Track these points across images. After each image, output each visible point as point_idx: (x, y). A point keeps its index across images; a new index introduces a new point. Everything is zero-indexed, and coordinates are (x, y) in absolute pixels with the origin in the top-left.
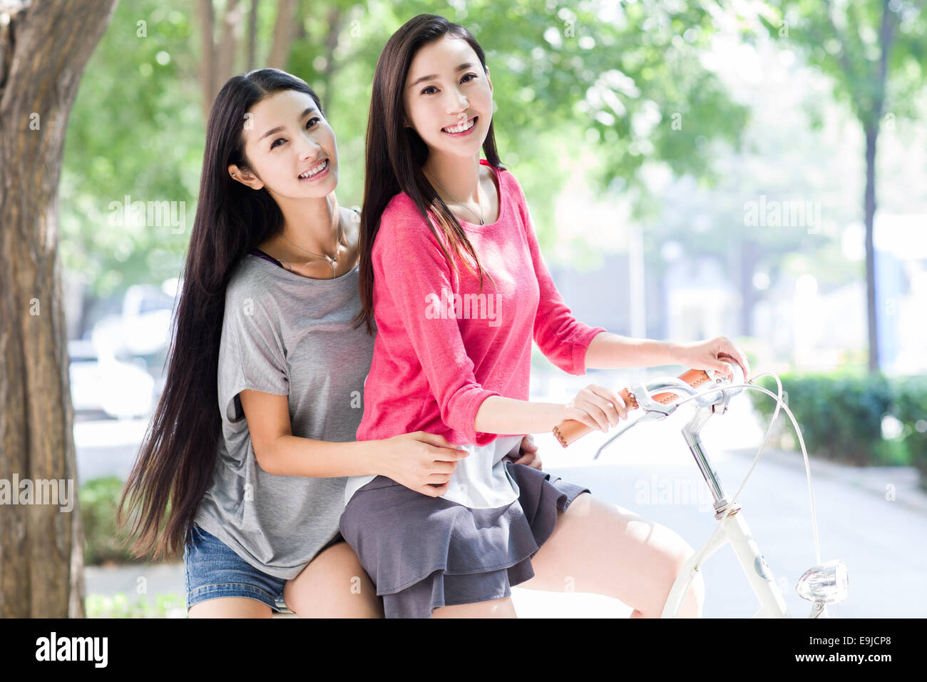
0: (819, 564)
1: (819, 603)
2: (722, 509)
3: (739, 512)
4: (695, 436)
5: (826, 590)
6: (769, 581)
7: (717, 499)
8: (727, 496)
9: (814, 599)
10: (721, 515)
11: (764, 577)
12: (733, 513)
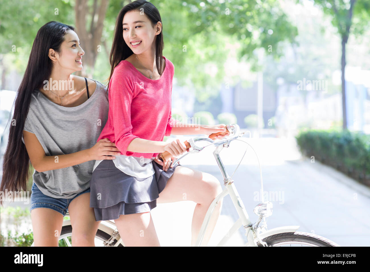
0: (263, 202)
1: (261, 217)
2: (226, 182)
3: (233, 183)
4: (218, 155)
5: (264, 212)
6: (243, 208)
7: (225, 178)
8: (228, 177)
9: (259, 215)
10: (226, 184)
11: (241, 207)
12: (230, 183)
